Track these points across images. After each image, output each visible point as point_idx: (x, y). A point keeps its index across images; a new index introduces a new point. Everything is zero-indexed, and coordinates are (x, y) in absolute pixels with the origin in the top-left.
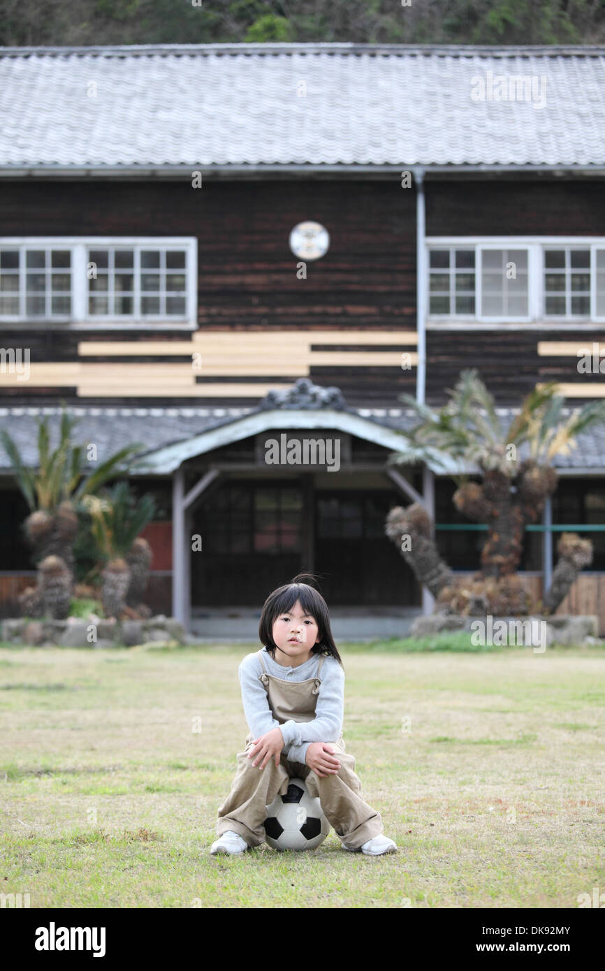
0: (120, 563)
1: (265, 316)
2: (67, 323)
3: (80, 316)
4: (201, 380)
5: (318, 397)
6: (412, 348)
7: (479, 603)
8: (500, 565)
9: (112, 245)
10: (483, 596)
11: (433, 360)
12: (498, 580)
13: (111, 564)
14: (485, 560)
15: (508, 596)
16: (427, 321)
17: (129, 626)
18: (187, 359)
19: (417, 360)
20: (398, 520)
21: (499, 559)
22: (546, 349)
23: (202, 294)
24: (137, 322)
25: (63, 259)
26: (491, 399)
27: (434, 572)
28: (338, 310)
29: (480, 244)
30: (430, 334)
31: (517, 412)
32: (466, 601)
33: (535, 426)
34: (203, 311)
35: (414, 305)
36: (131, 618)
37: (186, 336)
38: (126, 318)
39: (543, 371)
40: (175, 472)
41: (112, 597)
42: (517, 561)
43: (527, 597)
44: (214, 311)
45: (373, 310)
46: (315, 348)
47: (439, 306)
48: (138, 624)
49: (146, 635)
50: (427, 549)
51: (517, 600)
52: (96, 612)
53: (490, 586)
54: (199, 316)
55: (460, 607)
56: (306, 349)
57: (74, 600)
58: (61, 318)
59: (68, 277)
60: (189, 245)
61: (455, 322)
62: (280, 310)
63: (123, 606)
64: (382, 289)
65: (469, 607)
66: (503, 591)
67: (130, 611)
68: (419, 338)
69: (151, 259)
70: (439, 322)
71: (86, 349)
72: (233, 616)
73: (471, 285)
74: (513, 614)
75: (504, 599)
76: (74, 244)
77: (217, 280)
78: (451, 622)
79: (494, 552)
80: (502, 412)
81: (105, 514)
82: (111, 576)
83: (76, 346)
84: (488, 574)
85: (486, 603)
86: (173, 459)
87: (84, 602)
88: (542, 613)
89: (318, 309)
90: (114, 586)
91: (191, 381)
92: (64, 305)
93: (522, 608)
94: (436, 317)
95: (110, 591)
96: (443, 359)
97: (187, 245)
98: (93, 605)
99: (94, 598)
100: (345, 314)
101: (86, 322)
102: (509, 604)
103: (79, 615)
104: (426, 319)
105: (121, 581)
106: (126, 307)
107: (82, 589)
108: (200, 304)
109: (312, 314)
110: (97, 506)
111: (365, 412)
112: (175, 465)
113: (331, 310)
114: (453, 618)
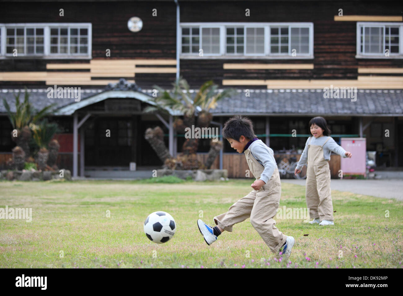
0: (44, 149)
1: (117, 54)
2: (42, 57)
3: (47, 53)
4: (93, 78)
5: (128, 86)
6: (174, 66)
7: (179, 165)
8: (189, 150)
9: (60, 26)
10: (180, 162)
11: (183, 71)
12: (188, 156)
13: (41, 150)
14: (184, 148)
15: (191, 162)
16: (180, 55)
17: (46, 173)
18: (88, 70)
19: (177, 70)
20: (149, 133)
21: (189, 148)
22: (227, 66)
23: (93, 45)
24: (69, 56)
25: (41, 32)
26: (188, 86)
27: (163, 153)
28: (146, 51)
29: (202, 25)
30: (181, 61)
31: (197, 91)
32: (174, 164)
33: (204, 97)
34: (94, 52)
35: (175, 49)
36: (49, 170)
37: (87, 61)
38: (65, 54)
39: (225, 75)
40: (73, 114)
41: (41, 162)
42: (196, 149)
43: (199, 163)
44: (98, 52)
45: (159, 51)
46: (137, 66)
47: (185, 50)
48: (50, 172)
49: (53, 177)
50: (160, 144)
51: (194, 164)
52: (34, 168)
53: (184, 158)
54: (93, 54)
55: (172, 166)
56: (134, 67)
57: (26, 163)
58: (40, 55)
59: (43, 39)
60: (89, 26)
61: (191, 56)
62: (124, 51)
63: (46, 165)
64: (163, 43)
65: (175, 166)
66: (189, 160)
67: (49, 167)
68: (177, 62)
69: (74, 31)
70: (185, 56)
71: (49, 66)
72: (105, 170)
73: (198, 42)
74: (192, 169)
75: (189, 163)
76: (45, 26)
77: (100, 40)
78: (167, 172)
79: (187, 146)
80: (192, 91)
81: (37, 131)
82: (40, 154)
83: (45, 66)
84: (184, 154)
85: (182, 165)
86: (72, 109)
87: (30, 164)
88: (204, 169)
89: (138, 51)
90: (42, 158)
91: (89, 79)
92: (41, 50)
93: (197, 167)
94: (184, 54)
95: (41, 160)
96: (187, 70)
97: (88, 26)
98: (34, 165)
99: (34, 162)
100: (149, 53)
101: (49, 56)
102: (191, 165)
103: (28, 169)
104: (180, 54)
105: (45, 156)
106: (65, 50)
107: (31, 159)
108: (93, 49)
109: (135, 53)
110: (34, 127)
111: (144, 91)
112: (72, 112)
113: (144, 51)
114: (169, 170)
